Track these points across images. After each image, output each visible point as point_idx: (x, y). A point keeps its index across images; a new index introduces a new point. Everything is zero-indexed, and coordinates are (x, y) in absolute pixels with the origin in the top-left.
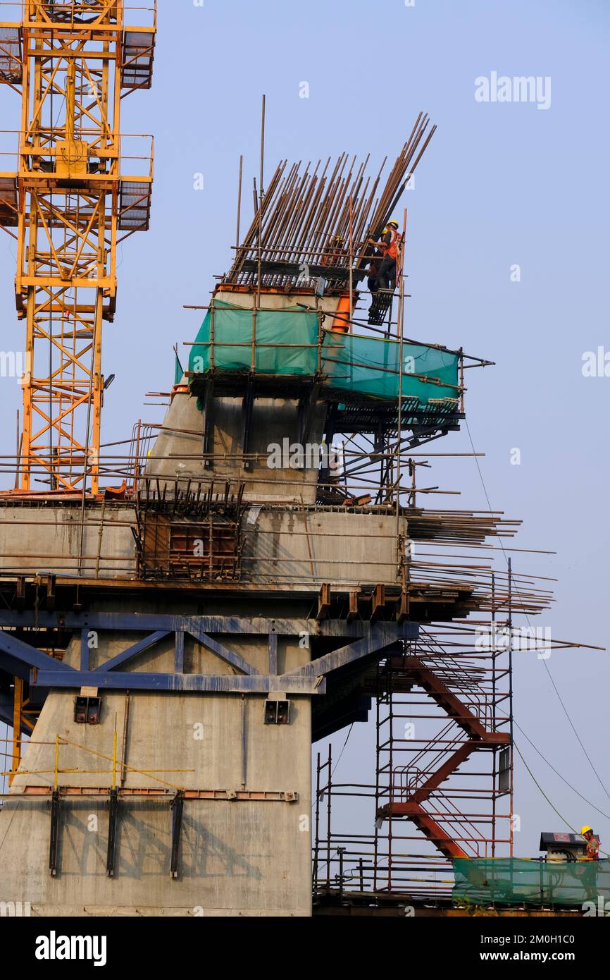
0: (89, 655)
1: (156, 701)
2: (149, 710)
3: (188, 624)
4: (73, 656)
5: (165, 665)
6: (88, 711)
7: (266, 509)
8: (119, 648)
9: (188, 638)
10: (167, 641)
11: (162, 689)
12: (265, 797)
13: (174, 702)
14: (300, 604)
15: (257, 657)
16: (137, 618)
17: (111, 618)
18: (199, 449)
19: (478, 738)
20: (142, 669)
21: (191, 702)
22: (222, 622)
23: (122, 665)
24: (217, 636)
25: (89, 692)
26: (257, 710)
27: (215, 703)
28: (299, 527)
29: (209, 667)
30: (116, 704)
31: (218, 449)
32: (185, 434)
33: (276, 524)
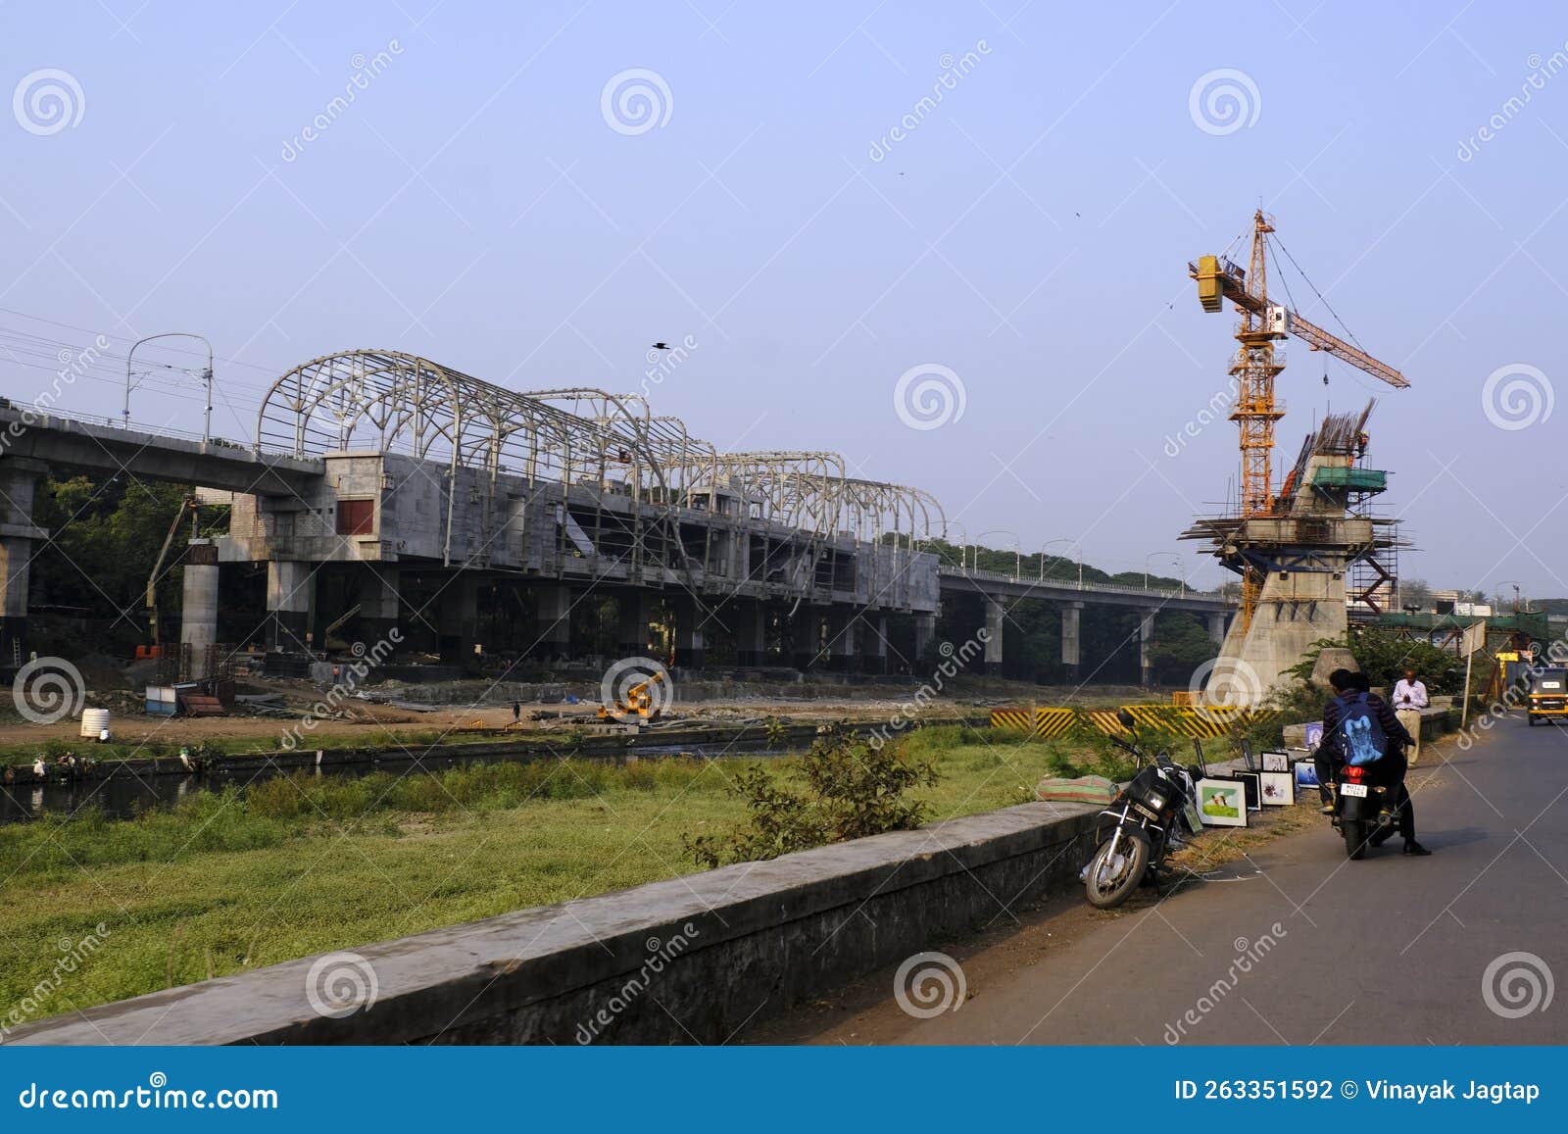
0: (1283, 562)
1: (1302, 574)
2: (1300, 576)
3: (1311, 553)
4: (1279, 562)
5: (1304, 564)
6: (1284, 577)
7: (1331, 519)
8: (1291, 560)
9: (1311, 557)
10: (1305, 557)
11: (1303, 570)
12: (1333, 600)
13: (1307, 574)
14: (1345, 547)
15: (1330, 561)
16: (1299, 551)
17: (1290, 551)
18: (1312, 503)
19: (1385, 577)
20: (1298, 565)
21: (1312, 574)
22: (1320, 552)
23: (1291, 565)
24: (1319, 556)
25: (1284, 572)
26: (1330, 576)
27: (1318, 575)
28: (1341, 526)
29: (1317, 564)
30: (1291, 574)
31: (1317, 503)
32: (1307, 498)
33: (1335, 524)
